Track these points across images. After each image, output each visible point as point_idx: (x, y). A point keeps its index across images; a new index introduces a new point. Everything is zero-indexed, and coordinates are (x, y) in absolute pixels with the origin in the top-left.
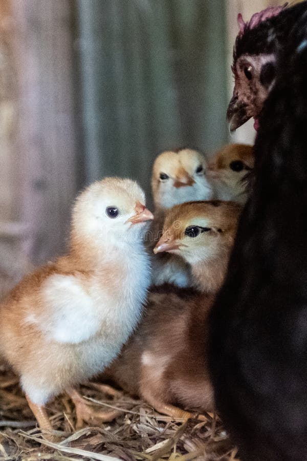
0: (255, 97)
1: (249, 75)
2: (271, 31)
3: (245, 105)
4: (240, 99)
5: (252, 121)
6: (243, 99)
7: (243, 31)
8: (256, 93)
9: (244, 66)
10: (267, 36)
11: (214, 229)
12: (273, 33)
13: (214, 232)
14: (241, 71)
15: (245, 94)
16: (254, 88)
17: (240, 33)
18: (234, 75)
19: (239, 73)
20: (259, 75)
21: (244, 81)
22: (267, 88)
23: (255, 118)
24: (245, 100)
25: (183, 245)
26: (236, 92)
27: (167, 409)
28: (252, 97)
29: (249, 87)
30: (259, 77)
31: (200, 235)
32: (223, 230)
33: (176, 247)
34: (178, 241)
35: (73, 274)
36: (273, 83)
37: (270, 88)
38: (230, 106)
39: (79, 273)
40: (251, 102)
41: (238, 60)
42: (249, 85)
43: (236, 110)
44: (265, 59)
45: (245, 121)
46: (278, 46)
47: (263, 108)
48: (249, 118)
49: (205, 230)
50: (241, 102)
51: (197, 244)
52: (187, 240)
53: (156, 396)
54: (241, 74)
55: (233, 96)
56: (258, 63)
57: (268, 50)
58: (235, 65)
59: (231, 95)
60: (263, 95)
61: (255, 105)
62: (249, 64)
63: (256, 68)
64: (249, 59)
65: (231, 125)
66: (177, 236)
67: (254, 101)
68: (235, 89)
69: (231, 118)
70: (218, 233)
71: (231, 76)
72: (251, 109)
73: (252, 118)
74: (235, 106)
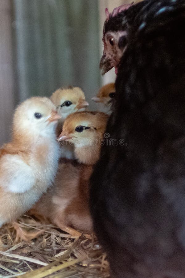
0: (116, 55)
1: (112, 43)
2: (124, 18)
3: (110, 60)
4: (107, 56)
5: (114, 69)
6: (108, 56)
7: (108, 18)
8: (116, 53)
9: (109, 38)
10: (122, 21)
11: (92, 128)
12: (125, 19)
13: (92, 129)
14: (108, 41)
15: (110, 54)
16: (115, 51)
17: (107, 19)
18: (103, 43)
19: (106, 42)
20: (117, 43)
21: (109, 46)
22: (122, 51)
23: (116, 67)
24: (110, 57)
25: (74, 137)
26: (105, 53)
27: (67, 229)
28: (114, 55)
29: (112, 50)
30: (118, 44)
31: (84, 131)
32: (97, 129)
33: (70, 138)
34: (71, 135)
35: (17, 153)
36: (126, 47)
37: (124, 50)
38: (102, 60)
39: (21, 152)
40: (113, 58)
41: (106, 34)
42: (112, 48)
43: (105, 63)
44: (121, 34)
45: (110, 69)
46: (128, 27)
47: (120, 62)
48: (112, 67)
49: (87, 128)
50: (107, 58)
51: (82, 136)
52: (77, 134)
53: (61, 221)
54: (108, 42)
55: (103, 55)
56: (117, 36)
57: (123, 28)
58: (104, 37)
59: (102, 55)
60: (120, 54)
61: (116, 60)
62: (112, 37)
63: (116, 39)
64: (112, 34)
65: (102, 71)
66: (71, 132)
67: (115, 58)
68: (104, 51)
69: (102, 67)
70: (94, 130)
71: (102, 43)
72: (113, 62)
73: (114, 67)
74: (104, 61)
